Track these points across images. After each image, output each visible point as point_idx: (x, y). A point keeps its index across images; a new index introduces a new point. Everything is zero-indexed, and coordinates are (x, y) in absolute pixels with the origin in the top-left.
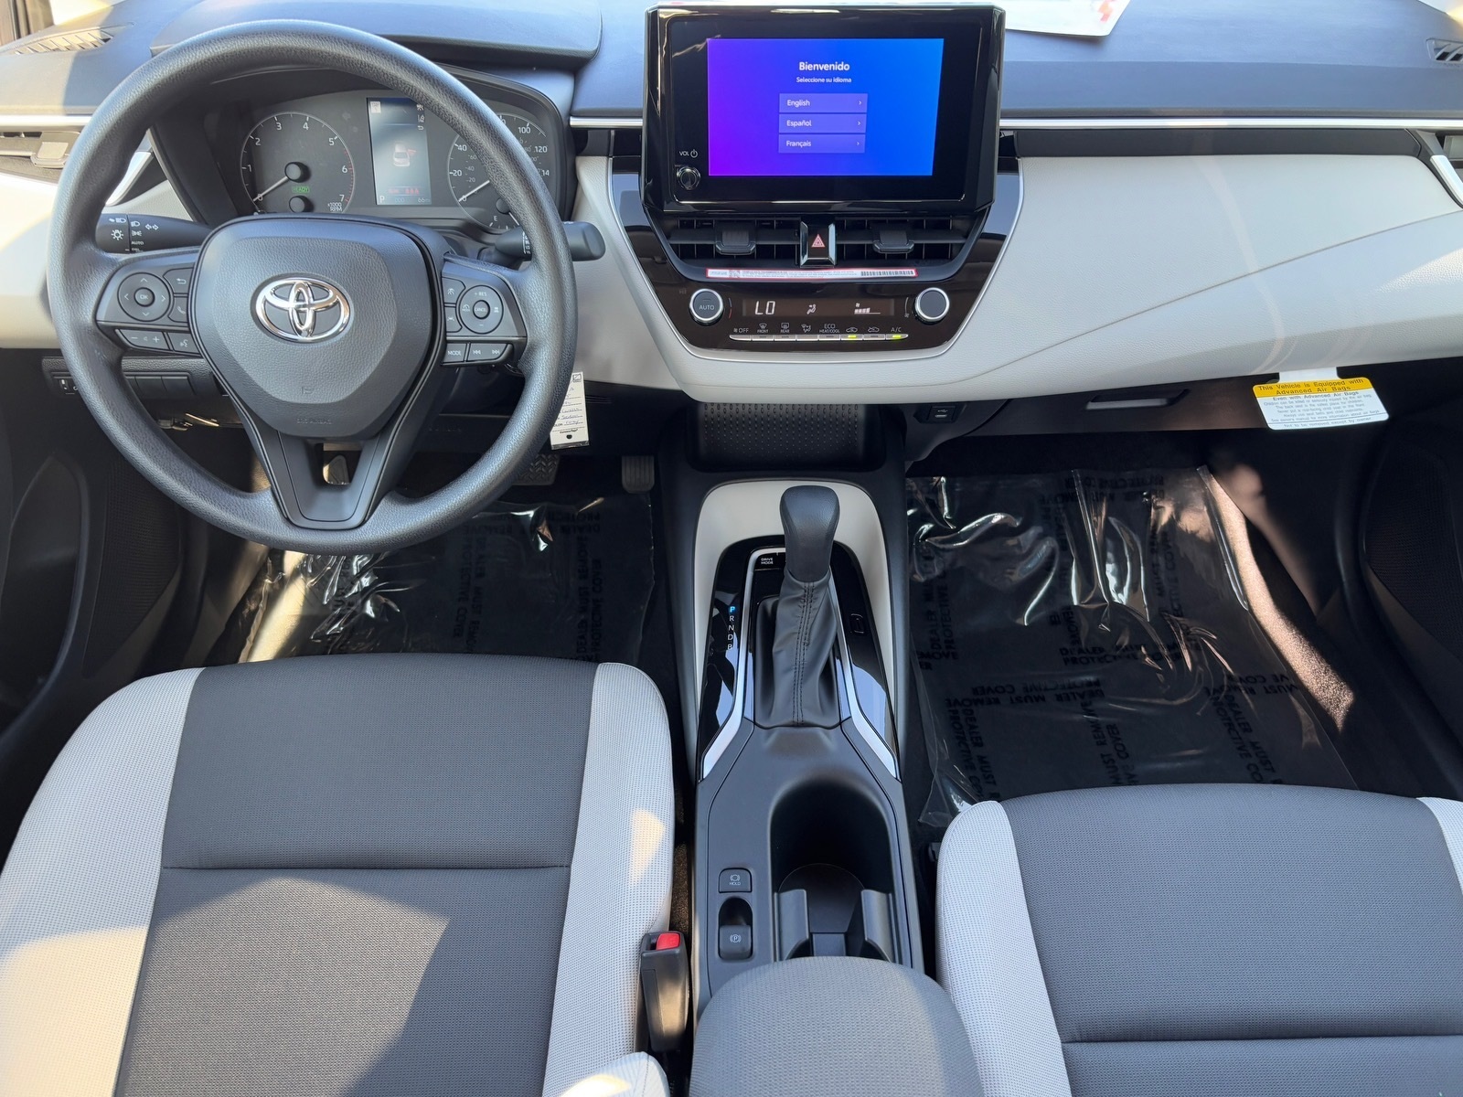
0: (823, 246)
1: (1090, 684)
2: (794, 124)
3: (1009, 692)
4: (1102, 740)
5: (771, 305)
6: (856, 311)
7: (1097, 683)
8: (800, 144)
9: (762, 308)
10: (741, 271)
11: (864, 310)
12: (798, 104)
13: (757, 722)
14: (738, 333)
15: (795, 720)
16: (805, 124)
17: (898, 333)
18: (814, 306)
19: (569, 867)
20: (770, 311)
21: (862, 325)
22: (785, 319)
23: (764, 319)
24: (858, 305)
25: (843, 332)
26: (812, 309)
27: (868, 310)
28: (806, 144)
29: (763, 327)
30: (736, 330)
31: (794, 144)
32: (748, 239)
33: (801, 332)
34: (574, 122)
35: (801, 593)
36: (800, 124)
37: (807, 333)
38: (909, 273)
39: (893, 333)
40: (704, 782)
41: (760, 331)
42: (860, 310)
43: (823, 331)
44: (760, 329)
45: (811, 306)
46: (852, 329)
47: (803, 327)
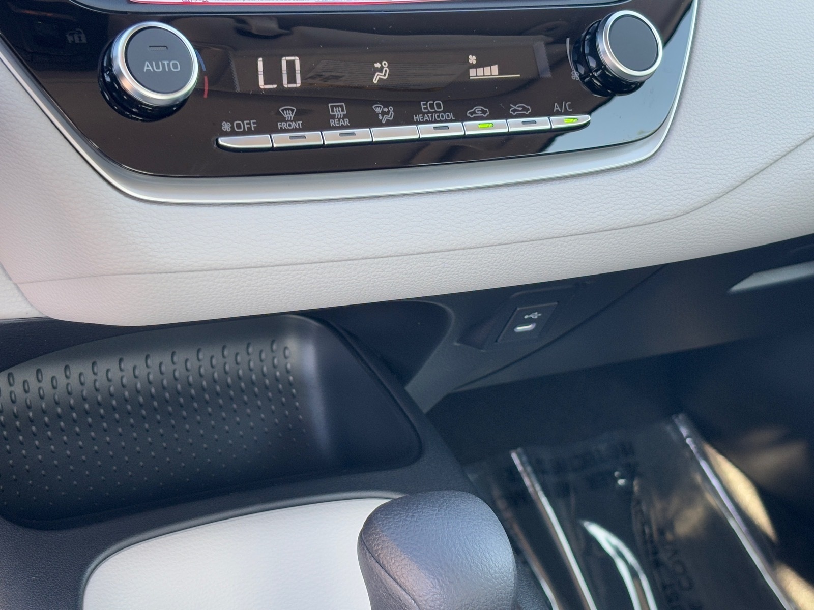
5: (291, 65)
6: (472, 72)
9: (273, 74)
11: (487, 69)
14: (233, 133)
17: (566, 113)
18: (385, 63)
20: (292, 79)
21: (493, 100)
23: (283, 97)
24: (472, 59)
26: (382, 73)
27: (495, 69)
29: (289, 115)
30: (226, 127)
33: (373, 122)
37: (389, 124)
39: (558, 114)
41: (285, 125)
42: (480, 71)
43: (419, 117)
44: (284, 120)
45: (378, 65)
46: (478, 109)
47: (378, 111)
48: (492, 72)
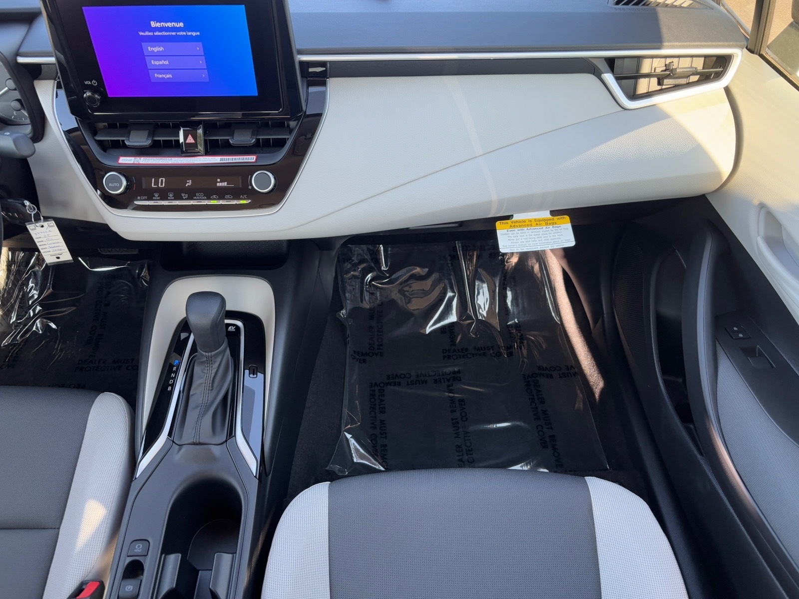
0: (194, 142)
1: (454, 372)
2: (157, 63)
3: (407, 378)
4: (455, 409)
5: (162, 181)
6: (218, 184)
7: (459, 372)
8: (164, 76)
9: (156, 183)
10: (142, 158)
11: (223, 184)
12: (156, 49)
13: (174, 441)
14: (140, 200)
15: (195, 441)
16: (165, 63)
17: (244, 199)
18: (190, 181)
19: (59, 528)
20: (162, 184)
21: (221, 194)
22: (171, 190)
23: (158, 190)
24: (219, 180)
25: (209, 198)
26: (189, 183)
27: (226, 183)
28: (168, 76)
29: (156, 195)
30: (139, 198)
31: (160, 76)
32: (146, 137)
33: (181, 199)
34: (21, 60)
35: (205, 359)
36: (161, 63)
37: (186, 199)
38: (251, 159)
39: (241, 199)
40: (136, 480)
41: (155, 198)
42: (221, 184)
43: (195, 198)
44: (155, 197)
45: (188, 181)
46: (214, 196)
47: (183, 195)
48: (225, 184)
